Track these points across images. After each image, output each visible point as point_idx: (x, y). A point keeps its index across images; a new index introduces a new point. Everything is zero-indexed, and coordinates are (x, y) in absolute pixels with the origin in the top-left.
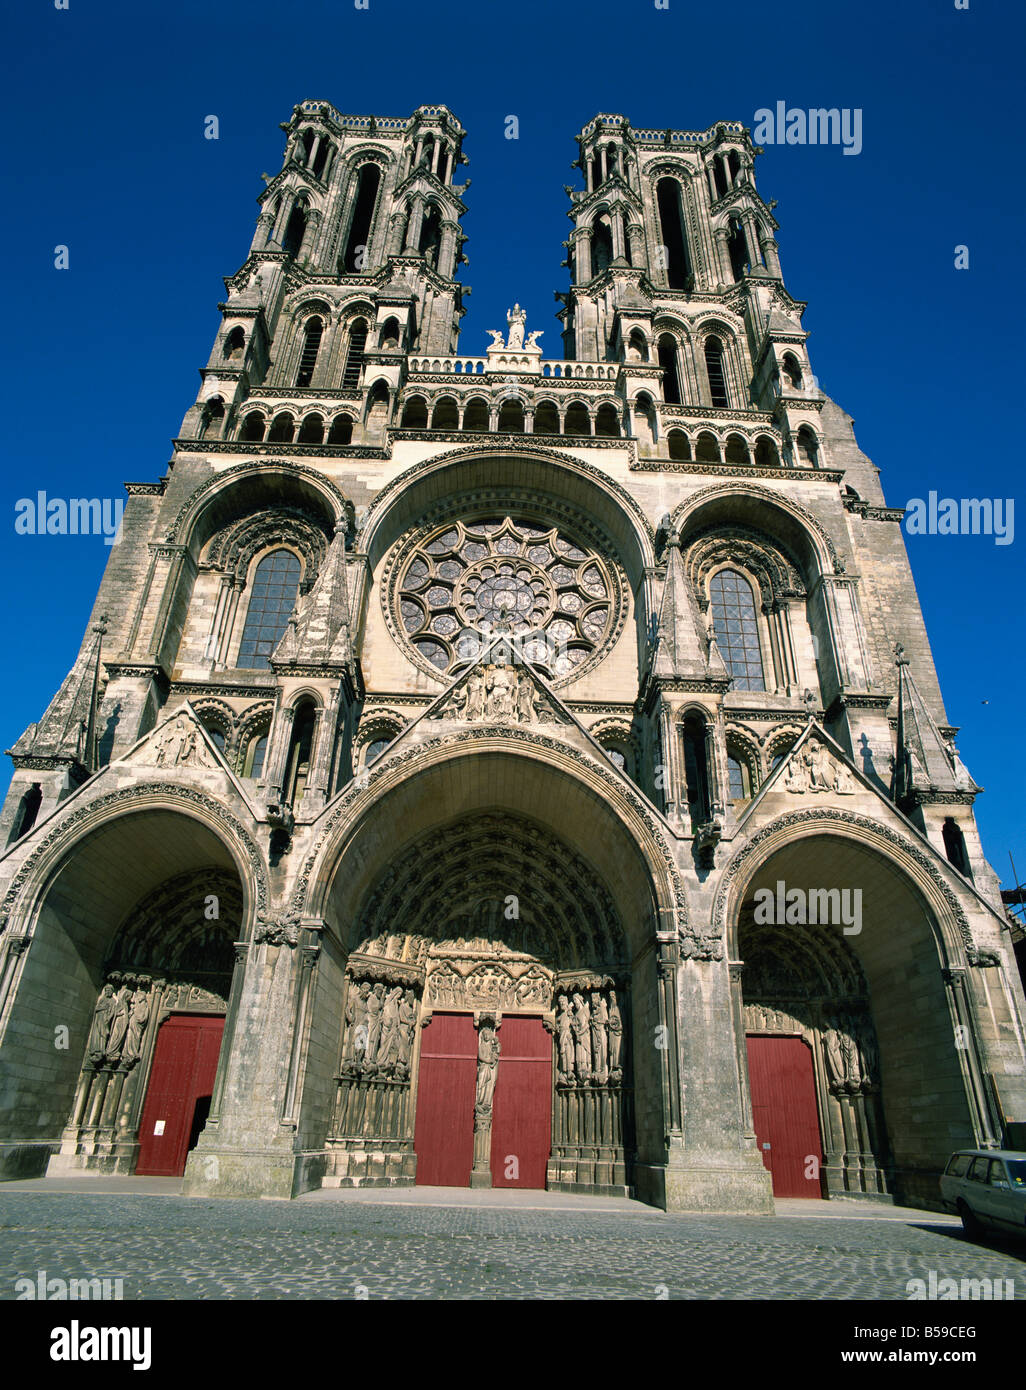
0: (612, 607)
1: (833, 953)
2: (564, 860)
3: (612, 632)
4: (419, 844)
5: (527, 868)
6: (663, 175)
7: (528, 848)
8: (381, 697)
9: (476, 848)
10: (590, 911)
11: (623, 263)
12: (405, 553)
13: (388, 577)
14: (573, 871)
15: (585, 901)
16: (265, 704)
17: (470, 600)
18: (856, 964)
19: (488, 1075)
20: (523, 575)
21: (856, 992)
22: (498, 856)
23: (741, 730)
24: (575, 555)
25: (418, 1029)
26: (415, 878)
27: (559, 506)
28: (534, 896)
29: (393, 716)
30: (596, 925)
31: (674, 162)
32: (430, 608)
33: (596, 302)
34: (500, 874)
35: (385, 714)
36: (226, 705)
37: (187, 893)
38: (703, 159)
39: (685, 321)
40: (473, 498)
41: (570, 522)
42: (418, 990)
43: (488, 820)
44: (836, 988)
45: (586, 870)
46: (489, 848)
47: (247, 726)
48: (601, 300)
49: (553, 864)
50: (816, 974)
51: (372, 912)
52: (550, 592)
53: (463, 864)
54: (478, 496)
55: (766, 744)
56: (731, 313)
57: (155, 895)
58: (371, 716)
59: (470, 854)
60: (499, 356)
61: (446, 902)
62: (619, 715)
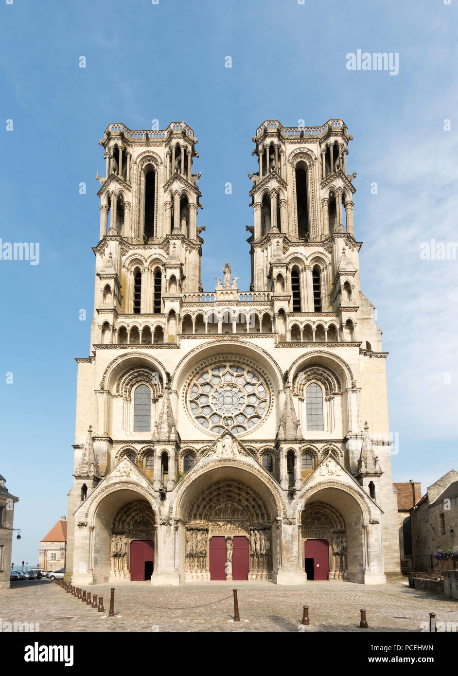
0: (268, 401)
1: (337, 517)
2: (251, 492)
3: (268, 412)
4: (204, 489)
5: (239, 494)
6: (299, 160)
7: (239, 489)
8: (187, 442)
9: (222, 489)
10: (260, 507)
11: (275, 230)
12: (189, 384)
13: (184, 395)
14: (254, 495)
15: (258, 504)
16: (147, 446)
17: (215, 401)
18: (344, 520)
19: (230, 553)
20: (234, 389)
21: (343, 528)
22: (230, 491)
23: (312, 447)
24: (254, 381)
25: (208, 542)
26: (204, 499)
27: (247, 361)
28: (242, 502)
29: (191, 448)
30: (261, 511)
31: (305, 151)
32: (201, 406)
33: (263, 251)
34: (231, 496)
35: (189, 448)
36: (134, 448)
37: (132, 507)
38: (320, 146)
39: (304, 259)
40: (214, 359)
41: (252, 367)
42: (207, 530)
43: (226, 481)
44: (337, 526)
45: (258, 495)
46: (227, 489)
47: (142, 454)
48: (265, 250)
49: (247, 493)
50: (331, 522)
51: (191, 510)
52: (245, 397)
53: (219, 494)
54: (216, 359)
55: (321, 452)
56: (325, 252)
57: (122, 509)
58: (184, 449)
59: (221, 491)
60: (220, 292)
61: (214, 505)
62: (269, 444)
